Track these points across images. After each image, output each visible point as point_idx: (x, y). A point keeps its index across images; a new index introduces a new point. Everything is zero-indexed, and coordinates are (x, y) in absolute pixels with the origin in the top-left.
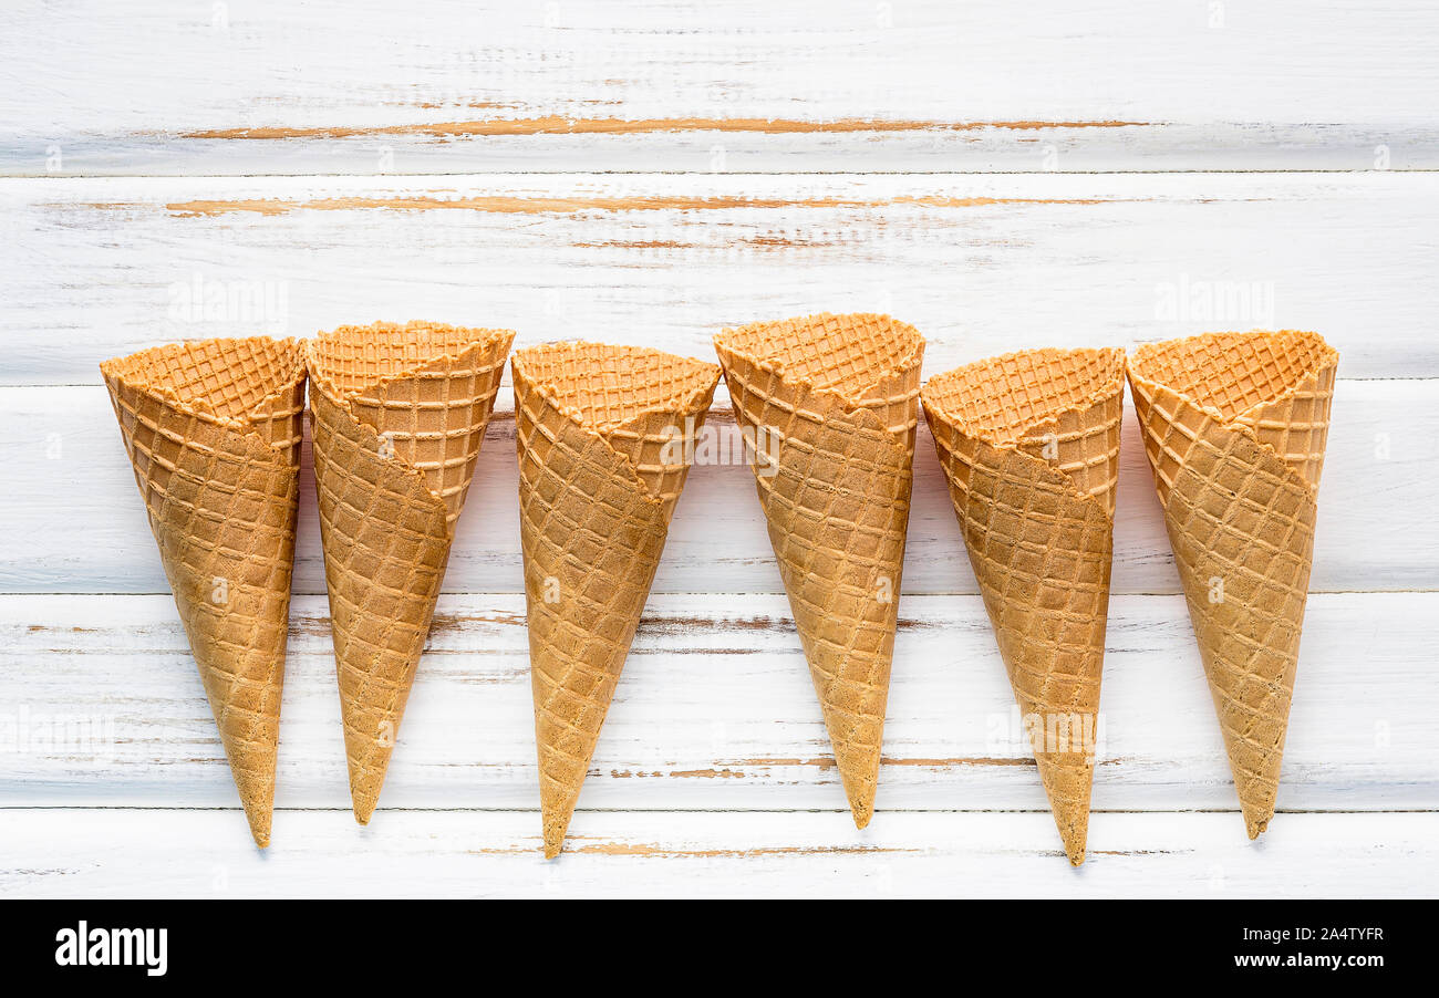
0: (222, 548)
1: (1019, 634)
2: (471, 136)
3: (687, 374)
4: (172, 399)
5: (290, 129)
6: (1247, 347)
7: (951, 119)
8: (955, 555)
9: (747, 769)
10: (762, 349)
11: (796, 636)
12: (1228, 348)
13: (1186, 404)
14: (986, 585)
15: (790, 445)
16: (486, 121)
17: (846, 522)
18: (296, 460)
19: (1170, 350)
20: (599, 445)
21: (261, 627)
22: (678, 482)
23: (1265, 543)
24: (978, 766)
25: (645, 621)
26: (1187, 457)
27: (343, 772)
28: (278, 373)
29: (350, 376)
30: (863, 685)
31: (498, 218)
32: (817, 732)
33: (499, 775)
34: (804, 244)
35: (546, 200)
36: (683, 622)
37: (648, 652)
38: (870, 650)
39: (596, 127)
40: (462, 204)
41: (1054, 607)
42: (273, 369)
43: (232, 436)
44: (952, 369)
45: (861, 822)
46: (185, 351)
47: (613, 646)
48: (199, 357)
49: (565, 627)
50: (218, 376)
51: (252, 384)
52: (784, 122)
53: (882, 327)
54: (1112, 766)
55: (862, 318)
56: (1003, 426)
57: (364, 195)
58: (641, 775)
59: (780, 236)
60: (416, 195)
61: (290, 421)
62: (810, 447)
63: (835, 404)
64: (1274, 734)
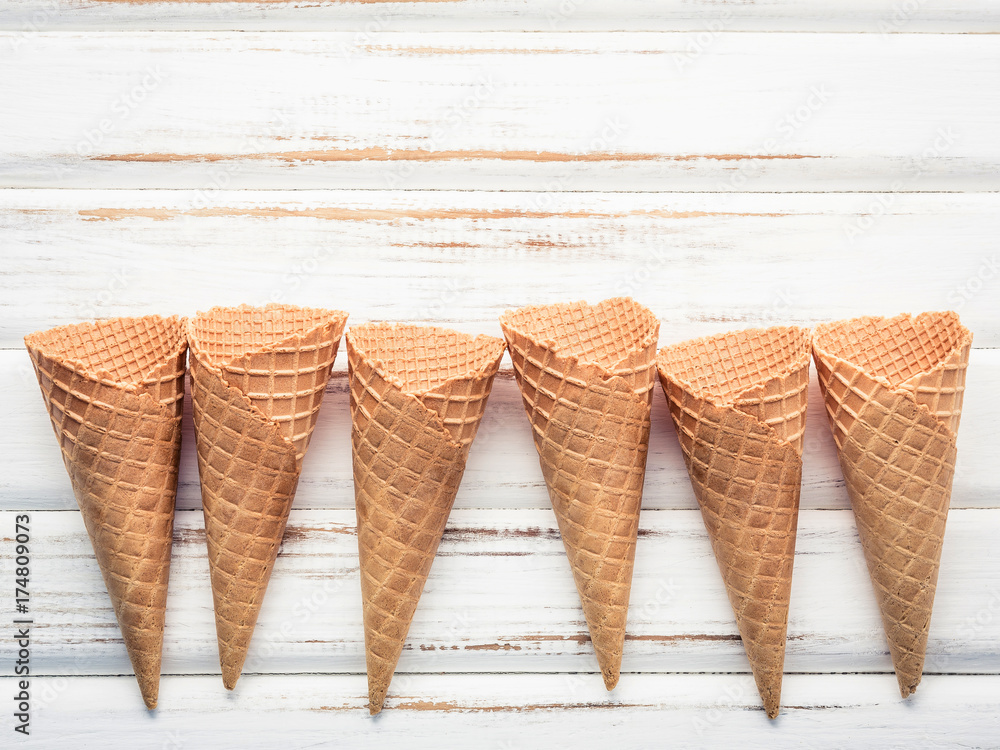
0: (121, 482)
1: (732, 546)
2: (313, 162)
3: (479, 347)
4: (81, 368)
5: (174, 155)
6: (896, 328)
7: (674, 152)
8: (678, 480)
9: (523, 644)
10: (534, 326)
11: (560, 542)
12: (882, 328)
13: (862, 374)
14: (706, 507)
15: (560, 404)
16: (325, 150)
17: (604, 462)
18: (179, 411)
19: (838, 329)
20: (415, 404)
21: (151, 542)
22: (474, 429)
23: (920, 479)
24: (697, 641)
25: (447, 531)
26: (861, 413)
27: (214, 647)
28: (166, 343)
29: (221, 345)
30: (613, 584)
31: (334, 224)
32: (576, 615)
33: (334, 649)
34: (564, 245)
35: (371, 210)
36: (475, 532)
37: (448, 554)
38: (618, 557)
39: (408, 156)
40: (307, 213)
41: (759, 526)
42: (162, 340)
43: (128, 396)
44: (677, 343)
45: (610, 685)
46: (96, 327)
47: (423, 555)
48: (106, 332)
49: (387, 541)
50: (121, 346)
51: (146, 351)
52: (549, 153)
53: (626, 307)
54: (797, 641)
55: (610, 303)
56: (714, 384)
57: (231, 206)
58: (442, 648)
59: (546, 239)
60: (272, 206)
61: (175, 383)
62: (575, 405)
63: (595, 373)
64: (922, 620)
